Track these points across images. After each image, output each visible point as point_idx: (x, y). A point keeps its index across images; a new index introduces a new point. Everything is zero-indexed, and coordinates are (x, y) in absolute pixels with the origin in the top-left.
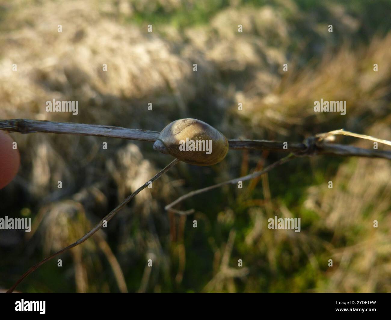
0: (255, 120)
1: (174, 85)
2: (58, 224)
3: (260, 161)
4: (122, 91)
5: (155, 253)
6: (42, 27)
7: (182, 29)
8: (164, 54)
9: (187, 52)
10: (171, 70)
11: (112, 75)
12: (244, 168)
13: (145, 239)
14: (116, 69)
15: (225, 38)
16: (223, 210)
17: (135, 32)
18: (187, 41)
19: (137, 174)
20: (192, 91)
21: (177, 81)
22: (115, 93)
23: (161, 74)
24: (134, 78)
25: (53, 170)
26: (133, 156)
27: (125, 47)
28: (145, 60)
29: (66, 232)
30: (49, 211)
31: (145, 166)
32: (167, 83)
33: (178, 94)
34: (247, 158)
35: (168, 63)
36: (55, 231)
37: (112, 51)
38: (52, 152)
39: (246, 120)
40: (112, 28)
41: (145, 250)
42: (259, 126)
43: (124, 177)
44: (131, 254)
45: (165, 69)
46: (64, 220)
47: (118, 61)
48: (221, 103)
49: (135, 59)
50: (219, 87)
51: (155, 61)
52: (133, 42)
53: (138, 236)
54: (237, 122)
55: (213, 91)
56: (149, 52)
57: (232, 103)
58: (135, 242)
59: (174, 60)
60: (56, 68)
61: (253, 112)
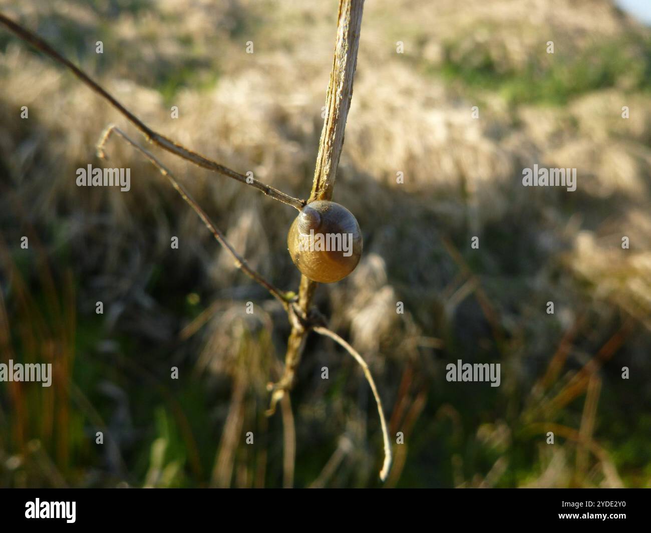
0: (603, 288)
1: (472, 187)
2: (229, 333)
3: (590, 364)
4: (386, 175)
5: (354, 442)
6: (303, 54)
7: (515, 104)
8: (473, 135)
9: (513, 142)
10: (476, 163)
11: (379, 146)
12: (555, 365)
13: (346, 410)
14: (389, 138)
15: (589, 136)
16: (493, 420)
17: (437, 89)
18: (517, 125)
19: (368, 303)
20: (500, 206)
21: (481, 183)
22: (376, 174)
23: (458, 164)
24: (411, 159)
25: (250, 253)
26: (372, 274)
27: (414, 109)
28: (439, 135)
29: (236, 348)
30: (224, 310)
31: (386, 295)
32: (462, 181)
33: (474, 204)
34: (566, 349)
35: (474, 149)
36: (221, 342)
37: (392, 110)
38: (258, 227)
39: (585, 284)
40: (403, 76)
41: (340, 429)
42: (607, 301)
43: (347, 301)
44: (315, 425)
45: (466, 158)
46: (239, 331)
47: (396, 128)
48: (546, 241)
49: (423, 131)
50: (551, 214)
51: (454, 142)
52: (429, 104)
53: (338, 402)
54: (566, 282)
55: (537, 217)
56: (449, 126)
57: (568, 246)
58: (329, 410)
59: (486, 147)
60: (304, 111)
61: (602, 275)
